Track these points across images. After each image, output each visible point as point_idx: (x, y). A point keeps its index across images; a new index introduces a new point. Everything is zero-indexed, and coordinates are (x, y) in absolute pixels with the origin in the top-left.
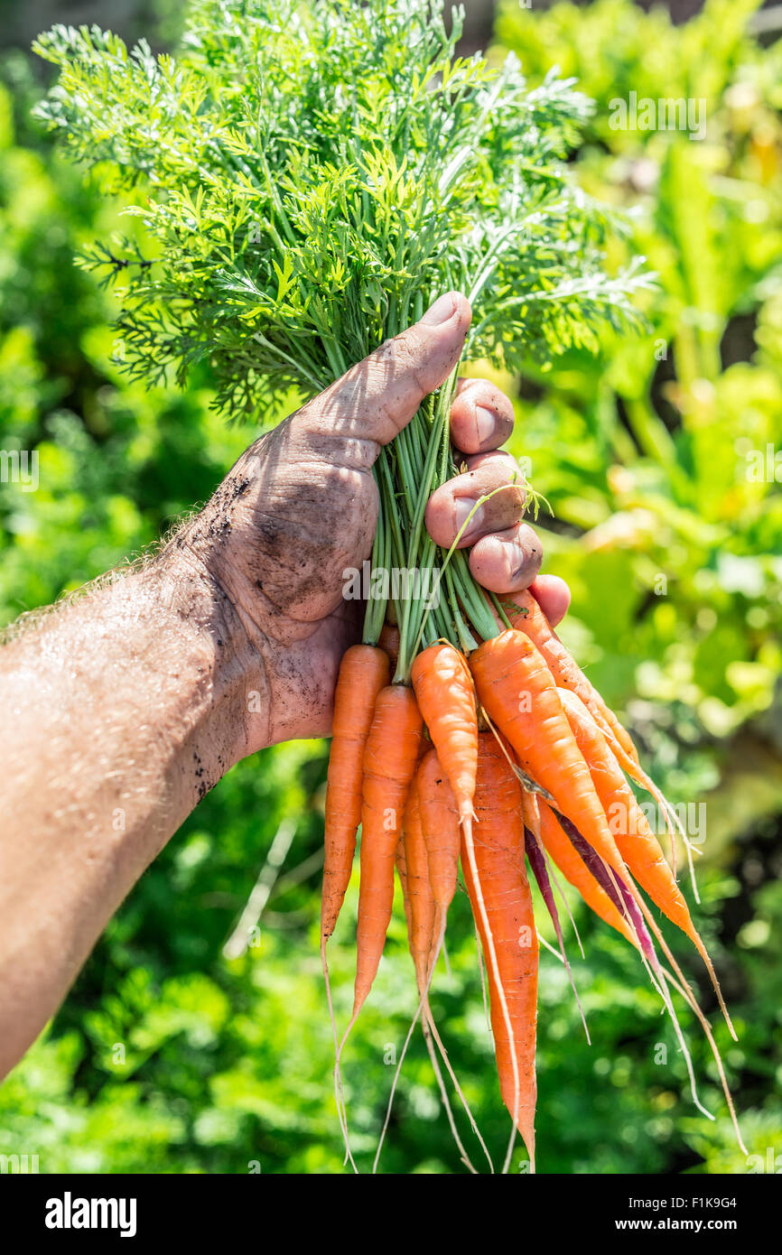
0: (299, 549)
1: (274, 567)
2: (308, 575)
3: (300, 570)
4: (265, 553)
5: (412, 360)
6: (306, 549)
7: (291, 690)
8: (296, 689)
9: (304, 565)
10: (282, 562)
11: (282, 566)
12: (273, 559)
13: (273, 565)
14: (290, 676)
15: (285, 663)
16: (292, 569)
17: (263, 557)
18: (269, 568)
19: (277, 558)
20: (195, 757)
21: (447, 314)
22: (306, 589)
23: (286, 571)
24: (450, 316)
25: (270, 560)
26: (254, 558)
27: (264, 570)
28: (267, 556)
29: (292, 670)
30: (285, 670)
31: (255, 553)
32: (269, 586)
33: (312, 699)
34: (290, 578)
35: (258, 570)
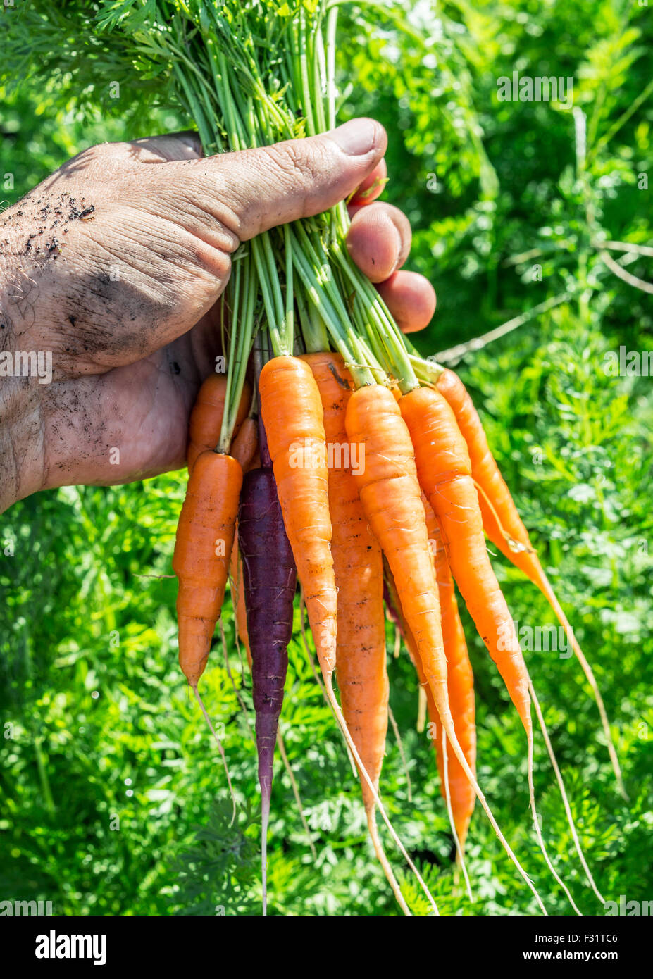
0: (133, 300)
1: (99, 310)
2: (134, 331)
3: (128, 323)
4: (93, 292)
5: (312, 182)
6: (142, 301)
7: (71, 424)
8: (77, 424)
9: (133, 319)
10: (110, 307)
11: (109, 311)
12: (101, 301)
13: (98, 308)
14: (72, 409)
15: (68, 395)
16: (119, 318)
17: (89, 295)
18: (91, 308)
19: (107, 301)
21: (363, 147)
22: (124, 344)
23: (112, 319)
24: (365, 152)
25: (97, 301)
26: (77, 293)
27: (85, 309)
28: (94, 296)
29: (76, 403)
30: (66, 402)
31: (81, 288)
32: (84, 325)
33: (95, 437)
34: (113, 326)
35: (77, 306)
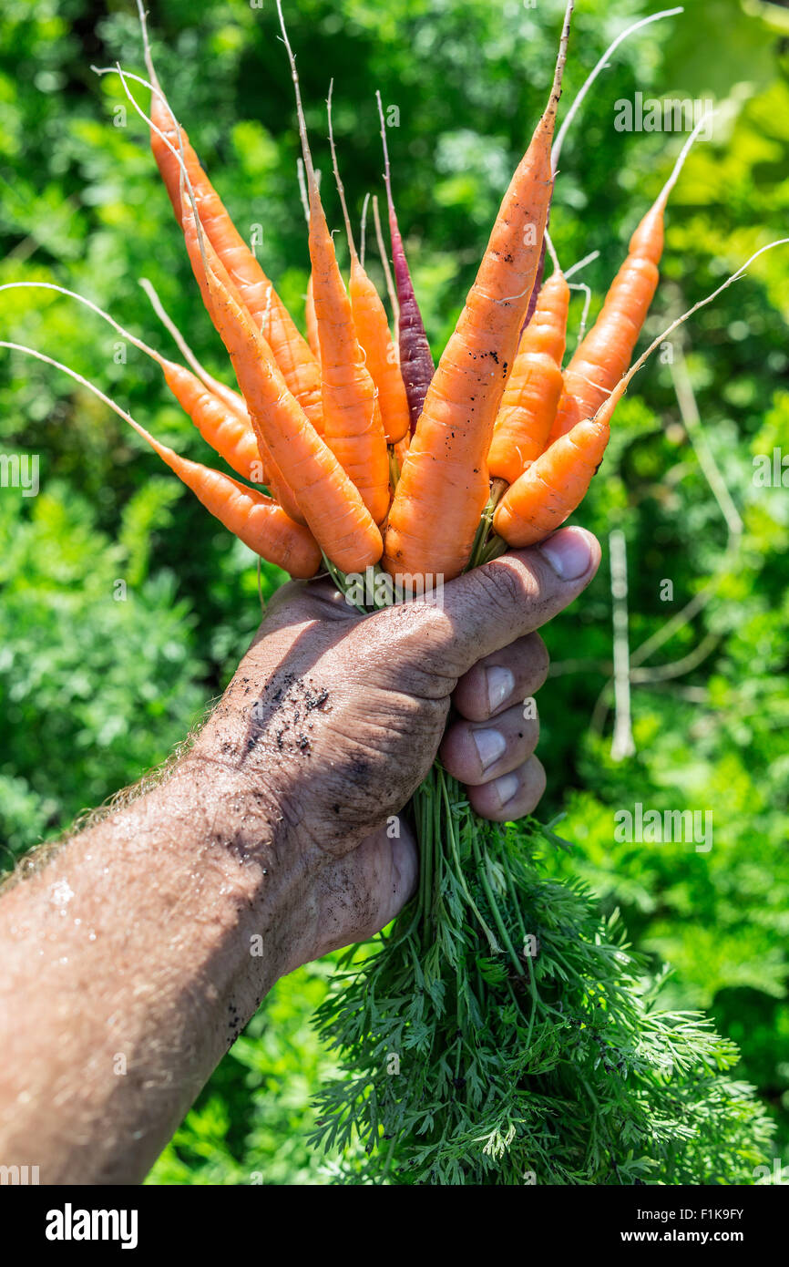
0: (387, 779)
1: (359, 795)
2: (391, 803)
3: (385, 799)
4: (351, 781)
6: (394, 778)
7: (344, 904)
8: (349, 902)
9: (390, 795)
10: (368, 791)
11: (368, 794)
12: (360, 788)
14: (344, 889)
15: (339, 876)
16: (377, 798)
17: (348, 785)
18: (352, 795)
19: (365, 787)
20: (230, 1008)
23: (371, 799)
25: (356, 788)
26: (337, 785)
27: (347, 797)
28: (353, 784)
29: (346, 882)
30: (338, 883)
31: (339, 780)
32: (347, 810)
33: (363, 911)
34: (373, 805)
35: (339, 797)
